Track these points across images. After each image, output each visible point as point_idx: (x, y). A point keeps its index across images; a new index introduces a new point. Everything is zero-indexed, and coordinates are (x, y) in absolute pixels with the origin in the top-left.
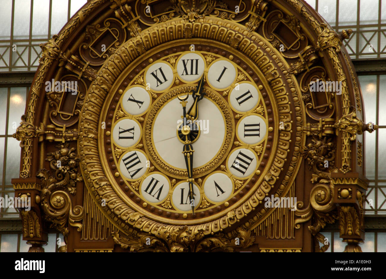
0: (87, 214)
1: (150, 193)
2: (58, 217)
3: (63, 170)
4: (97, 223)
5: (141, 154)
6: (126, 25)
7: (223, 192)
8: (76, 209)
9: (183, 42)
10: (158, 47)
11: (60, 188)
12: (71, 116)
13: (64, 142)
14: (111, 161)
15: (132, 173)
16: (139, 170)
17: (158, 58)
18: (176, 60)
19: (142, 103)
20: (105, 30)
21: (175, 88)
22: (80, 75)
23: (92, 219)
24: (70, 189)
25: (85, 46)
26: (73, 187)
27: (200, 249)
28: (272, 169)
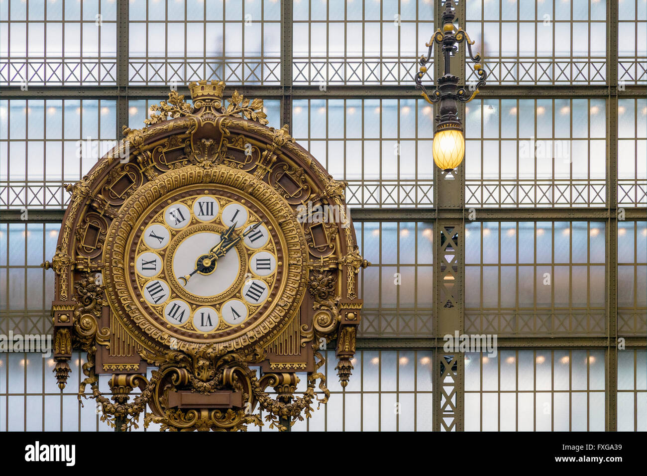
0: (114, 335)
1: (173, 317)
2: (88, 336)
3: (91, 296)
4: (124, 342)
5: (163, 283)
6: (144, 170)
7: (239, 316)
8: (104, 330)
9: (200, 186)
10: (178, 189)
11: (88, 311)
12: (94, 249)
13: (89, 271)
14: (135, 288)
15: (156, 300)
16: (162, 297)
17: (176, 200)
18: (193, 202)
19: (162, 239)
20: (124, 173)
21: (192, 226)
22: (102, 213)
23: (119, 338)
24: (96, 313)
25: (106, 187)
26: (99, 311)
27: (221, 363)
28: (284, 297)
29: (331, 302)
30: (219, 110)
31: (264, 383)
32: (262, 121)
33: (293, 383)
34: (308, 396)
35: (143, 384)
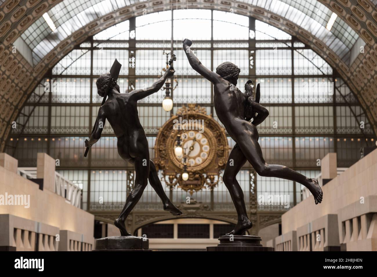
2: (163, 166)
3: (163, 156)
4: (171, 168)
8: (167, 165)
12: (164, 144)
17: (184, 132)
18: (188, 133)
21: (188, 139)
22: (166, 136)
26: (165, 160)
27: (195, 173)
28: (211, 157)
29: (223, 158)
30: (194, 110)
31: (207, 178)
32: (205, 113)
33: (214, 178)
34: (218, 181)
35: (176, 178)
